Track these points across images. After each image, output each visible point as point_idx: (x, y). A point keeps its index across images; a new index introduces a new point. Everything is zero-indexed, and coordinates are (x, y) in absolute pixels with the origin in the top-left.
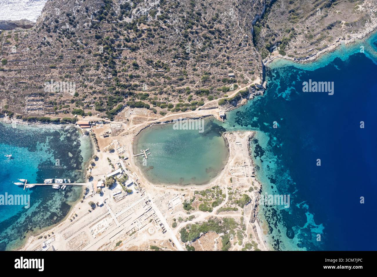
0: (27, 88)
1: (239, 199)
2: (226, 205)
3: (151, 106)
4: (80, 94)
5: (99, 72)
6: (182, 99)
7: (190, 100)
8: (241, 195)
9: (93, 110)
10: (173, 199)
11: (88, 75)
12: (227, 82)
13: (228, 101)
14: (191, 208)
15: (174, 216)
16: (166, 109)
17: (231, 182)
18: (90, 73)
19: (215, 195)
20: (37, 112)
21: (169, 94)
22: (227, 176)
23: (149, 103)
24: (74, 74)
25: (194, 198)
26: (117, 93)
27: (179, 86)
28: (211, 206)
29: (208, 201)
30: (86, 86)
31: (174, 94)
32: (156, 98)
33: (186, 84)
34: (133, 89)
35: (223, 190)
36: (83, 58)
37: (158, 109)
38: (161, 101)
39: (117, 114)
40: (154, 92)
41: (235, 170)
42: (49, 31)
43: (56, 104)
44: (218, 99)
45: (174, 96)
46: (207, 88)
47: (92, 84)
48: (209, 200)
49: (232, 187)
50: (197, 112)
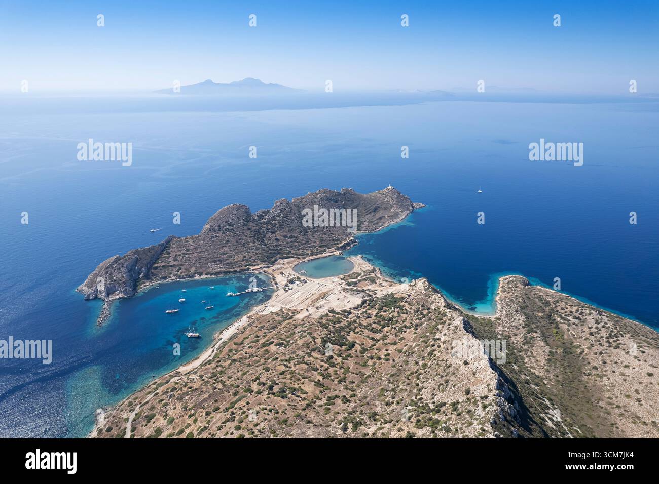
0: (208, 259)
3: (295, 256)
4: (247, 256)
5: (256, 244)
6: (312, 250)
7: (317, 250)
9: (259, 262)
11: (249, 247)
12: (335, 241)
13: (340, 247)
16: (305, 256)
18: (250, 245)
20: (219, 270)
21: (304, 249)
22: (357, 268)
23: (293, 255)
24: (240, 248)
26: (271, 253)
27: (308, 245)
30: (249, 252)
32: (296, 252)
33: (311, 244)
34: (280, 251)
35: (359, 272)
36: (243, 239)
37: (300, 257)
38: (300, 253)
39: (275, 262)
40: (293, 250)
42: (215, 231)
43: (232, 263)
44: (334, 248)
45: (307, 249)
46: (325, 244)
47: (253, 251)
50: (324, 255)
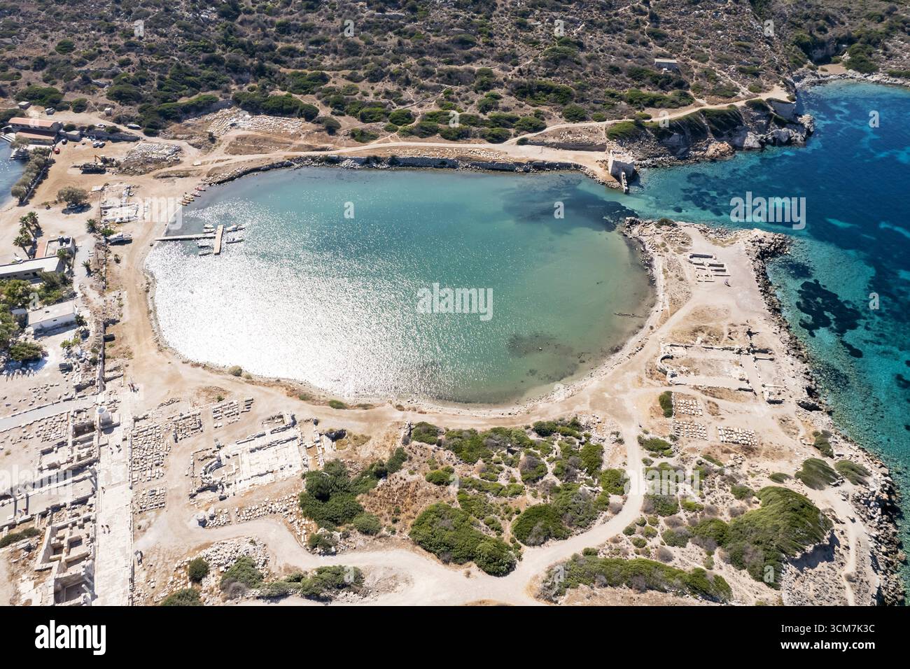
1: (733, 513)
2: (627, 544)
3: (324, 112)
6: (453, 100)
7: (485, 108)
8: (742, 494)
9: (101, 97)
10: (253, 445)
12: (648, 80)
13: (650, 129)
14: (353, 512)
15: (207, 545)
16: (381, 125)
17: (668, 414)
19: (551, 468)
21: (408, 82)
22: (641, 381)
23: (317, 104)
25: (399, 458)
26: (214, 61)
27: (450, 63)
28: (508, 535)
29: (492, 499)
31: (426, 82)
32: (351, 90)
33: (479, 61)
34: (276, 62)
35: (607, 446)
37: (348, 123)
38: (371, 98)
39: (179, 120)
40: (347, 72)
41: (690, 362)
44: (608, 122)
45: (422, 88)
46: (566, 82)
48: (499, 492)
49: (674, 439)
50: (510, 151)
